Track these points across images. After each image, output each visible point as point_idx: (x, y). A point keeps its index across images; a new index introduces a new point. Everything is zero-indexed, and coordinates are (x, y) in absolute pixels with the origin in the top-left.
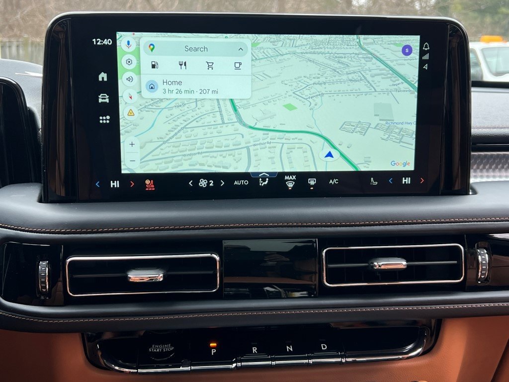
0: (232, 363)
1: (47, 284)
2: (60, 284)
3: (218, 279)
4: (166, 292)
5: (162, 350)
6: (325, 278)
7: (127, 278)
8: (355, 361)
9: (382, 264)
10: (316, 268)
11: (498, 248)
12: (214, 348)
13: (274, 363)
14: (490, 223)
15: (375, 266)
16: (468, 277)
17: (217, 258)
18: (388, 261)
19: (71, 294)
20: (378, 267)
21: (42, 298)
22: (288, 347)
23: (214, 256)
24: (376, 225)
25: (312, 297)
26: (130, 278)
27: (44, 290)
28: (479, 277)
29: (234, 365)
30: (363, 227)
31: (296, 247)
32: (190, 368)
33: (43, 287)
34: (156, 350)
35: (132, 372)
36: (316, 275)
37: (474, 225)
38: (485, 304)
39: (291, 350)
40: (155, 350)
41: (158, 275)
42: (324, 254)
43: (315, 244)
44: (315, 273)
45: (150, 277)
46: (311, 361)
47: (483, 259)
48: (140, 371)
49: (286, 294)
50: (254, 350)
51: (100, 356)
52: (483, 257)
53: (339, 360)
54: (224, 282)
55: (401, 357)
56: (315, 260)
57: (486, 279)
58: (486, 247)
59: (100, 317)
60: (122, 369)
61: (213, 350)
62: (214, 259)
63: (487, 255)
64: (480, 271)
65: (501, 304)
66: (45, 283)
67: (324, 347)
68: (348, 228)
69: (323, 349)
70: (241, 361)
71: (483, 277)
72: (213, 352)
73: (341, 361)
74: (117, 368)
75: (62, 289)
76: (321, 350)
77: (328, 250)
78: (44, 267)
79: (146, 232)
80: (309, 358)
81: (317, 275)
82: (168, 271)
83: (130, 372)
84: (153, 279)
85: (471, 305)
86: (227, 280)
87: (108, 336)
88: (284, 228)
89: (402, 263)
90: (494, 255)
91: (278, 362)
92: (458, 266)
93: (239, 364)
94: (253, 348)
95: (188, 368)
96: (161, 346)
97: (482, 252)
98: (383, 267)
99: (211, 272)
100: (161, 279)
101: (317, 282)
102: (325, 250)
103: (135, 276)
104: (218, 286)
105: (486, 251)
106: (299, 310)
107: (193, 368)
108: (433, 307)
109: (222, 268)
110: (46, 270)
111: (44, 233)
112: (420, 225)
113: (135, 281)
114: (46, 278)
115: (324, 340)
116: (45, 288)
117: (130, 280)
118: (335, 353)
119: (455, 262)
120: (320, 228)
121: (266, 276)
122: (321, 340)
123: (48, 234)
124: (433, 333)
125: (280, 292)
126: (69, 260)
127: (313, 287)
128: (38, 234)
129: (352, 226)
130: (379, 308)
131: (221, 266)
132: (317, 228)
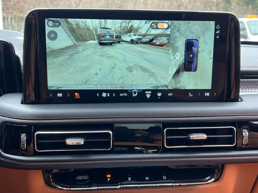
0: (118, 186)
1: (25, 145)
2: (32, 145)
3: (111, 143)
4: (85, 150)
5: (83, 178)
6: (165, 143)
7: (65, 142)
8: (180, 185)
9: (194, 136)
10: (161, 138)
11: (253, 128)
12: (109, 177)
13: (139, 186)
14: (249, 116)
15: (191, 138)
16: (238, 143)
17: (111, 133)
18: (197, 135)
19: (37, 150)
20: (192, 138)
21: (23, 152)
22: (146, 178)
23: (109, 132)
24: (192, 117)
25: (159, 153)
26: (67, 142)
27: (24, 148)
28: (243, 143)
29: (119, 186)
30: (185, 118)
34: (80, 178)
37: (241, 117)
39: (148, 179)
41: (81, 141)
42: (165, 131)
43: (160, 126)
44: (160, 140)
46: (158, 185)
47: (245, 135)
48: (71, 189)
49: (146, 151)
50: (129, 179)
51: (51, 181)
52: (246, 133)
53: (172, 184)
54: (114, 144)
55: (203, 183)
56: (161, 134)
57: (247, 145)
58: (248, 128)
59: (51, 162)
60: (63, 188)
61: (108, 179)
62: (109, 134)
63: (247, 132)
64: (244, 140)
65: (254, 157)
66: (24, 144)
67: (165, 178)
68: (177, 118)
69: (164, 179)
70: (123, 185)
71: (245, 143)
72: (108, 180)
74: (60, 187)
75: (33, 148)
78: (23, 137)
79: (75, 120)
80: (156, 183)
81: (162, 141)
82: (86, 139)
84: (78, 143)
86: (116, 144)
87: (55, 171)
88: (145, 118)
89: (204, 136)
90: (251, 132)
91: (141, 185)
92: (233, 138)
93: (122, 186)
94: (129, 178)
95: (96, 188)
96: (82, 177)
97: (245, 131)
98: (195, 138)
99: (108, 140)
100: (83, 143)
101: (161, 145)
102: (166, 129)
103: (69, 142)
104: (111, 147)
105: (247, 130)
106: (152, 159)
107: (98, 188)
108: (220, 158)
109: (114, 138)
110: (24, 138)
111: (24, 119)
112: (214, 117)
113: (69, 144)
114: (24, 142)
115: (165, 174)
116: (24, 147)
117: (67, 144)
118: (170, 181)
119: (232, 136)
120: (163, 118)
121: (136, 142)
122: (163, 174)
123: (26, 120)
124: (220, 171)
125: (142, 150)
126: (36, 134)
127: (160, 147)
128: (21, 120)
129: (179, 117)
130: (192, 158)
131: (113, 137)
132: (162, 118)
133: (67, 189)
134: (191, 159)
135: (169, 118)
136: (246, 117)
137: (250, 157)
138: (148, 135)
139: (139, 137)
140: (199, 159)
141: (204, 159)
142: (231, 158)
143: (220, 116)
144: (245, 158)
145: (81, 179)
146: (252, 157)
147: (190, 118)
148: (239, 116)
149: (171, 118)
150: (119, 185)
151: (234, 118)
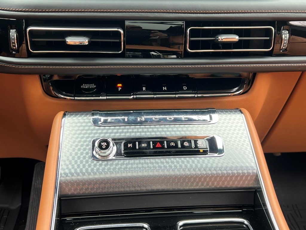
0: (130, 96)
1: (16, 44)
2: (24, 45)
3: (122, 46)
4: (90, 52)
5: (89, 87)
6: (188, 46)
7: (65, 42)
8: (203, 96)
9: (223, 38)
10: (183, 41)
11: (295, 31)
12: (120, 87)
13: (155, 96)
14: (292, 14)
15: (219, 39)
16: (275, 48)
17: (122, 32)
18: (228, 36)
19: (31, 51)
20: (221, 40)
21: (14, 53)
22: (164, 88)
23: (120, 30)
24: (222, 13)
25: (180, 58)
26: (67, 42)
27: (15, 48)
28: (282, 48)
29: (132, 97)
30: (214, 14)
31: (171, 27)
32: (106, 97)
33: (13, 46)
35: (71, 99)
36: (182, 45)
37: (283, 15)
38: (283, 64)
39: (166, 89)
40: (85, 87)
41: (85, 41)
42: (188, 31)
43: (183, 26)
44: (182, 44)
45: (80, 42)
46: (177, 96)
47: (285, 37)
48: (76, 98)
49: (163, 56)
50: (143, 89)
51: (52, 89)
52: (286, 35)
53: (193, 95)
54: (126, 48)
55: (229, 94)
56: (183, 36)
57: (286, 50)
58: (288, 29)
59: (50, 65)
60: (65, 97)
61: (119, 88)
62: (119, 33)
63: (288, 34)
64: (282, 44)
65: (293, 65)
66: (14, 43)
67: (185, 88)
68: (204, 14)
69: (184, 89)
70: (136, 95)
71: (284, 48)
72: (119, 89)
73: (195, 96)
74: (62, 96)
75: (26, 48)
76: (183, 90)
77: (191, 29)
78: (13, 33)
79: (76, 13)
80: (175, 94)
82: (91, 39)
83: (70, 99)
84: (82, 43)
85: (274, 64)
86: (128, 47)
87: (56, 78)
88: (164, 14)
89: (235, 38)
90: (292, 36)
91: (157, 96)
92: (270, 41)
93: (135, 96)
94: (143, 88)
95: (105, 98)
96: (88, 85)
97: (285, 32)
98: (224, 40)
99: (118, 41)
100: (87, 44)
101: (183, 50)
102: (189, 29)
103: (71, 40)
104: (122, 50)
105: (287, 32)
106: (172, 66)
107: (108, 97)
108: (252, 65)
109: (125, 39)
110: (14, 35)
111: (12, 11)
112: (249, 14)
113: (71, 44)
114: (15, 40)
115: (185, 84)
116: (15, 46)
117: (68, 43)
118: (191, 92)
119: (269, 38)
120: (187, 14)
121: (152, 45)
122: (183, 84)
123: (14, 12)
124: (250, 81)
125: (160, 55)
126: (28, 29)
127: (181, 53)
128: (8, 12)
129: (207, 13)
130: (219, 65)
131: (124, 37)
132: (185, 14)
133: (71, 98)
134: (217, 65)
135: (195, 14)
136: (288, 15)
137: (287, 65)
138: (168, 37)
139: (155, 40)
140: (227, 66)
141: (233, 65)
142: (266, 65)
143: (258, 13)
144: (282, 65)
145: (86, 87)
146: (290, 65)
147: (219, 14)
148: (280, 13)
149: (197, 14)
150: (132, 95)
151: (274, 16)
